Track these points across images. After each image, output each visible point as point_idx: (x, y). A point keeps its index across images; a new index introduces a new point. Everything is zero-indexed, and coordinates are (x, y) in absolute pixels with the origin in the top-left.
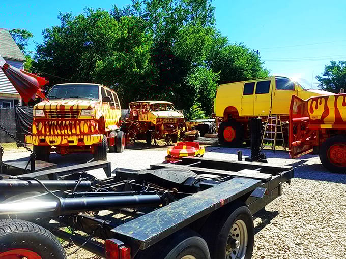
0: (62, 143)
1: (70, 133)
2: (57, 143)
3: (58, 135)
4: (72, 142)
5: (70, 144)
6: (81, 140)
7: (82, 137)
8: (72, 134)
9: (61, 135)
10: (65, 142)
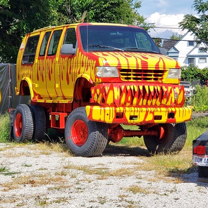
0: (147, 120)
1: (158, 103)
2: (140, 120)
3: (142, 106)
4: (160, 118)
5: (156, 121)
6: (171, 115)
7: (173, 109)
8: (162, 106)
9: (146, 106)
10: (150, 118)
